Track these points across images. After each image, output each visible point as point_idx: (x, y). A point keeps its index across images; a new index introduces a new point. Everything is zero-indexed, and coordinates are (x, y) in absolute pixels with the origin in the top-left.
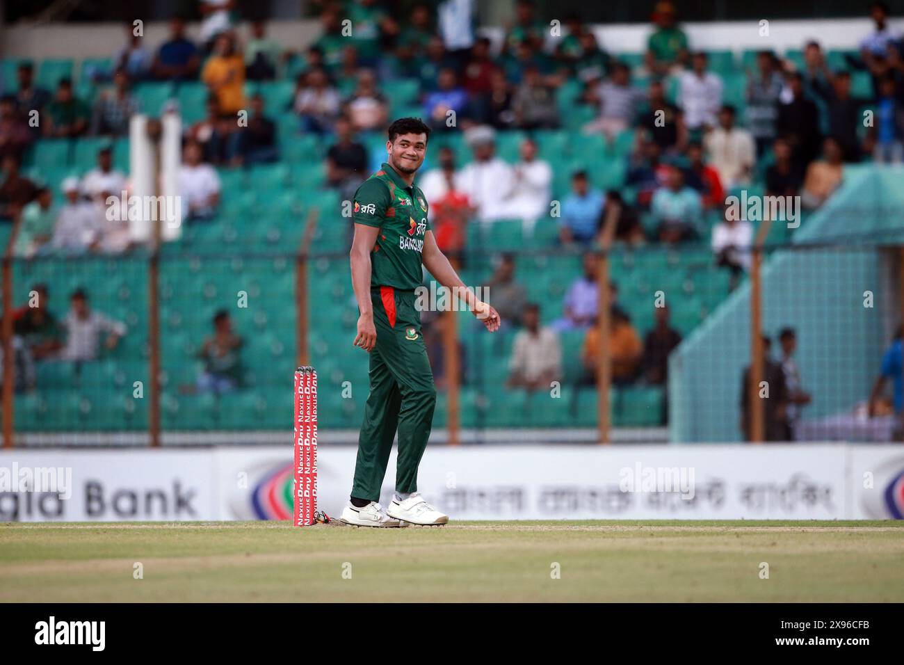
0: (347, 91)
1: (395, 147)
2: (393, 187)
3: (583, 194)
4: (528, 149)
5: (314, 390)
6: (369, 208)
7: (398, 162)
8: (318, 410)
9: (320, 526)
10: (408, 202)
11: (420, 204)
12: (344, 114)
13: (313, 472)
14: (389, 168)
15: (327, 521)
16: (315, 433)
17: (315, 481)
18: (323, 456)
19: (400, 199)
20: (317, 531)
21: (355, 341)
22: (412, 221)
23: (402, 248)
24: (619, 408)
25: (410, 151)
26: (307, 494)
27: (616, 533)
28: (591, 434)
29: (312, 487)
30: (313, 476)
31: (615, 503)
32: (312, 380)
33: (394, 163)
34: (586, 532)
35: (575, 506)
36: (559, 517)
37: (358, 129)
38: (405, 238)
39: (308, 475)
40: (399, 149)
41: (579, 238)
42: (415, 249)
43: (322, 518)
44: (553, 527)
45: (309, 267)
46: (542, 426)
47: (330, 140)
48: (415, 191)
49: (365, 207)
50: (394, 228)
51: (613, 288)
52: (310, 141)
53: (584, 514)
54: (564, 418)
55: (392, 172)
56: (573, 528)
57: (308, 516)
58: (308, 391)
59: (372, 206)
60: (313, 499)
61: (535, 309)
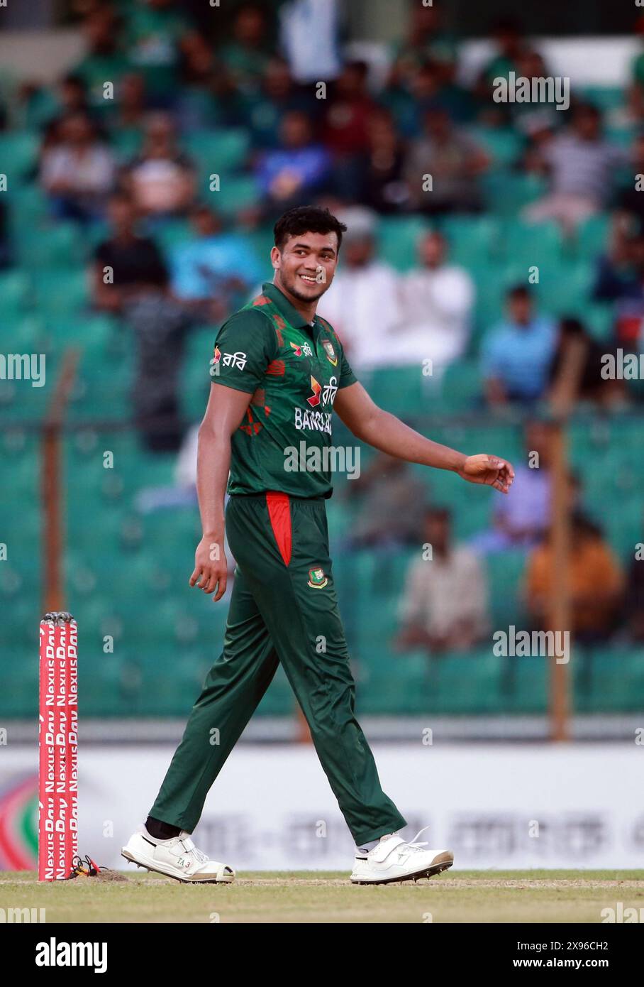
0: (127, 149)
1: (285, 256)
2: (280, 325)
3: (524, 323)
4: (432, 248)
5: (72, 652)
6: (235, 357)
7: (290, 283)
8: (79, 685)
9: (82, 880)
10: (307, 350)
11: (325, 353)
12: (122, 189)
13: (71, 789)
14: (275, 292)
15: (93, 873)
16: (73, 724)
17: (74, 805)
18: (87, 762)
19: (293, 345)
20: (77, 889)
21: (190, 581)
22: (314, 383)
23: (298, 427)
24: (584, 682)
25: (311, 261)
26: (61, 826)
27: (580, 891)
28: (535, 726)
29: (69, 815)
30: (70, 796)
31: (577, 841)
32: (68, 636)
33: (285, 283)
34: (530, 890)
35: (511, 846)
36: (483, 865)
37: (143, 213)
38: (303, 411)
39: (62, 795)
40: (293, 260)
41: (517, 396)
42: (322, 429)
43: (86, 868)
44: (474, 882)
45: (65, 446)
46: (455, 712)
47: (101, 232)
48: (318, 332)
49: (230, 357)
50: (285, 394)
51: (575, 480)
52: (64, 235)
53: (526, 861)
54: (492, 698)
55: (280, 299)
56: (508, 884)
57: (62, 864)
58: (61, 653)
59: (241, 356)
60: (69, 834)
61: (442, 516)
